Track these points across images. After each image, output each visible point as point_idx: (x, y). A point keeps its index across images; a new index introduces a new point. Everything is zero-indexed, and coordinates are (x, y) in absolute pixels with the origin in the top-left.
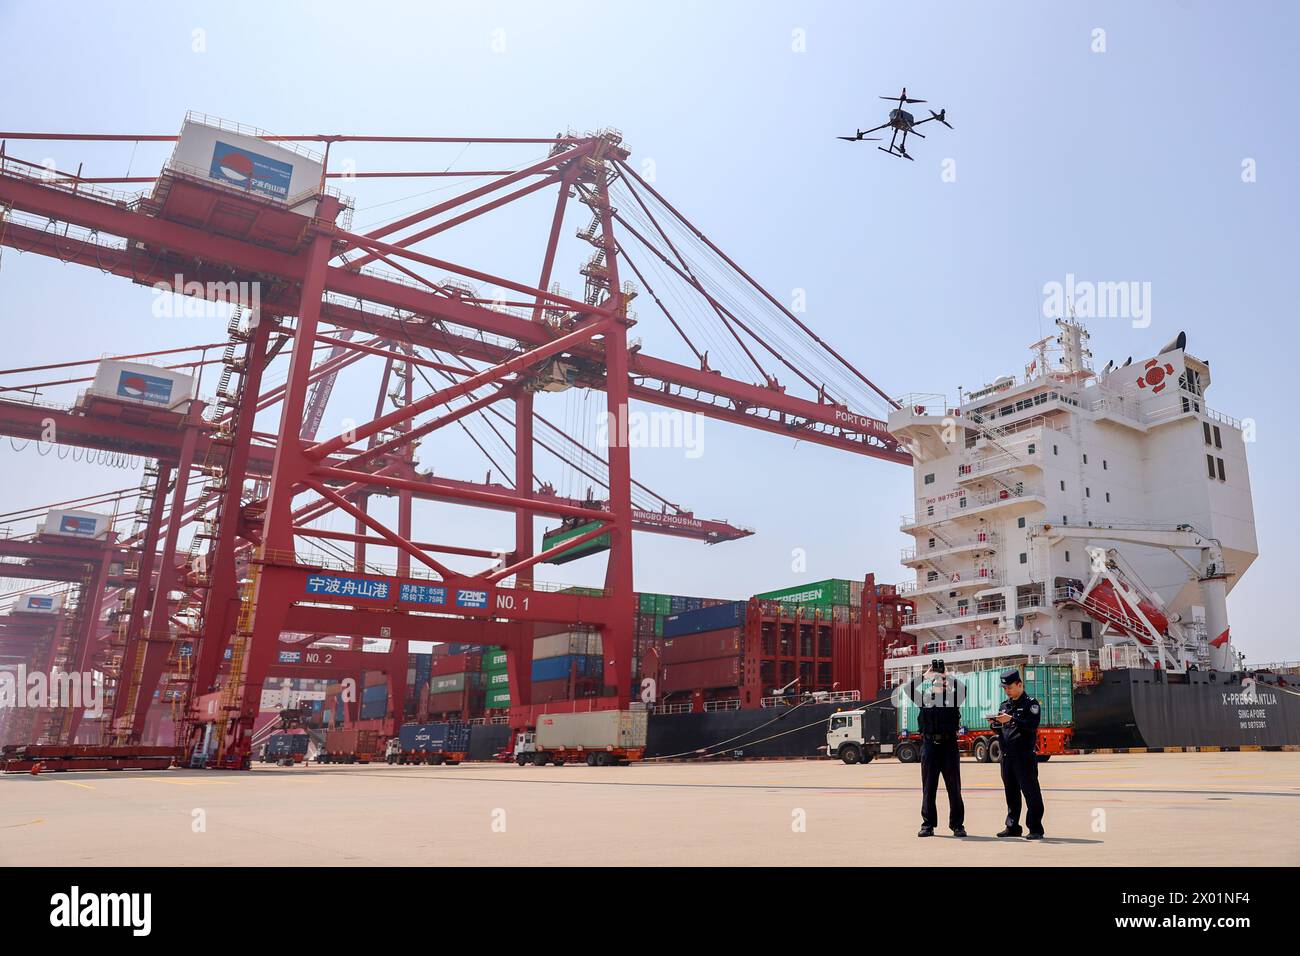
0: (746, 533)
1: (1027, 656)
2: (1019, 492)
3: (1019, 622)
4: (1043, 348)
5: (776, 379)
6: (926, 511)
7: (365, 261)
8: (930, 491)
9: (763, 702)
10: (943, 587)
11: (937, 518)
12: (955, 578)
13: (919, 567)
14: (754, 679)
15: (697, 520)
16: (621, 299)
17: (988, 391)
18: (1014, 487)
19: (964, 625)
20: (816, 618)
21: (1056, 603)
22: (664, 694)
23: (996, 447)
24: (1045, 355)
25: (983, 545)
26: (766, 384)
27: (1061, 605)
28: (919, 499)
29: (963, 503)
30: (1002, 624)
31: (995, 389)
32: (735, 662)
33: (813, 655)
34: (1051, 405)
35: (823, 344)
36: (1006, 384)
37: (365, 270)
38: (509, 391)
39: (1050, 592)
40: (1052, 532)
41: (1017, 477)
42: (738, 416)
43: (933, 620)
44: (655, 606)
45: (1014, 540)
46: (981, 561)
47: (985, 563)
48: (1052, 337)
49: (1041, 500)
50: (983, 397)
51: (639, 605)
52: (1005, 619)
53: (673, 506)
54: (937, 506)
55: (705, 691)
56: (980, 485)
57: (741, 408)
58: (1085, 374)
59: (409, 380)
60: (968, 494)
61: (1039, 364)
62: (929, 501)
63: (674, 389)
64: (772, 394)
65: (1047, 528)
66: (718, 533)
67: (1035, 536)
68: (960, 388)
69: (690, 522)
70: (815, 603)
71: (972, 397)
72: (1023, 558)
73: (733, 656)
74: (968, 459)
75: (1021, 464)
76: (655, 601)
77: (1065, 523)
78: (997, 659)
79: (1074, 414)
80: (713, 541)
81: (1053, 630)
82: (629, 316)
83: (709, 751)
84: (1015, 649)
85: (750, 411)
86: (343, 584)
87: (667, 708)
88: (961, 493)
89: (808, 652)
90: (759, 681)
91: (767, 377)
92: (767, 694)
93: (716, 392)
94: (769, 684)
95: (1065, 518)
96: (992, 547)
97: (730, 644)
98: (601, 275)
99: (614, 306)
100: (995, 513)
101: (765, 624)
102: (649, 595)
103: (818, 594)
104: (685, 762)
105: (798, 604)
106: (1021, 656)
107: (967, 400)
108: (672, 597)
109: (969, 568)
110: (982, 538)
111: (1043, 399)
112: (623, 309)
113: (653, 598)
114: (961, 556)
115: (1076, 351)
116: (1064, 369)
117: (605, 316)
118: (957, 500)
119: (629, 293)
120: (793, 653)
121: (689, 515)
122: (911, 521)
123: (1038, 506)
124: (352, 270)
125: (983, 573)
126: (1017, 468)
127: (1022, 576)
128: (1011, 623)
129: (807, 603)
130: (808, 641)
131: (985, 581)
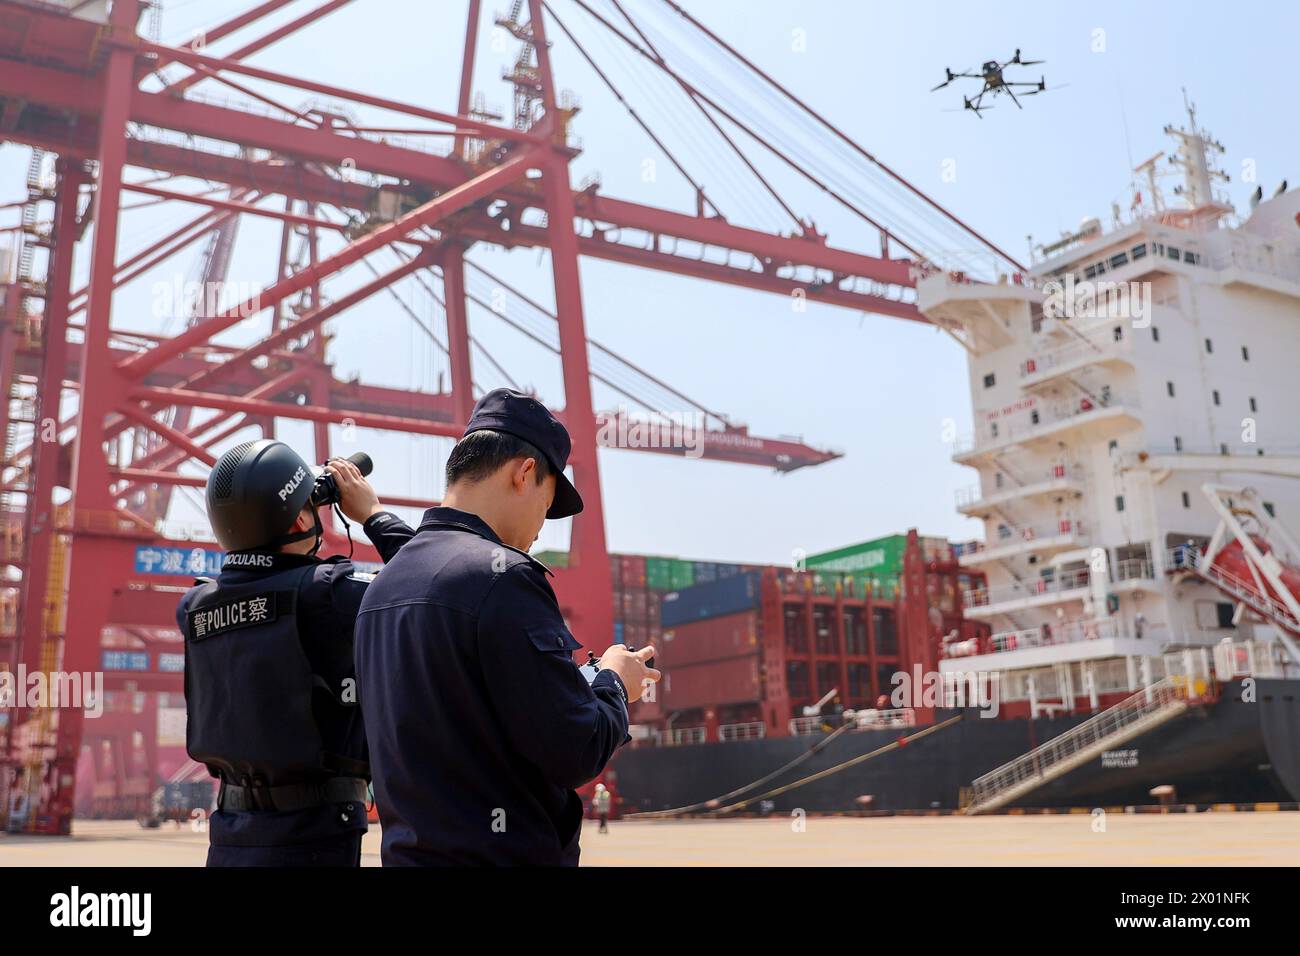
0: (831, 456)
1: (1123, 658)
2: (1106, 398)
3: (1114, 603)
4: (1152, 172)
5: (813, 224)
6: (988, 430)
7: (191, 81)
8: (994, 398)
9: (792, 727)
10: (1017, 548)
11: (1003, 441)
12: (1028, 535)
13: (986, 518)
14: (778, 691)
15: (755, 439)
16: (559, 117)
17: (1065, 243)
18: (1099, 393)
19: (1049, 608)
20: (869, 596)
21: (1170, 573)
22: (669, 714)
23: (1068, 331)
24: (1157, 181)
25: (1061, 484)
26: (800, 232)
27: (1178, 578)
28: (979, 413)
29: (1035, 418)
30: (1088, 608)
31: (1076, 238)
32: (754, 665)
33: (867, 652)
34: (1148, 264)
35: (881, 165)
36: (1092, 231)
37: (192, 94)
38: (430, 255)
39: (1160, 557)
40: (1151, 463)
41: (1100, 377)
42: (767, 281)
43: (1012, 598)
44: (670, 577)
45: (1104, 475)
46: (1065, 508)
47: (1070, 513)
48: (1162, 154)
49: (1133, 413)
50: (1061, 251)
51: (646, 575)
52: (1092, 599)
53: (716, 416)
54: (1003, 422)
55: (719, 709)
56: (1054, 389)
57: (770, 269)
58: (1214, 211)
59: (313, 240)
60: (1041, 405)
61: (1147, 197)
62: (992, 416)
63: (667, 244)
64: (809, 244)
65: (1143, 457)
66: (789, 456)
67: (1126, 470)
68: (1030, 238)
69: (744, 442)
70: (871, 573)
71: (1046, 251)
72: (1120, 504)
73: (749, 656)
74: (1036, 351)
75: (1101, 358)
76: (670, 569)
77: (1178, 448)
78: (1088, 662)
79: (1184, 276)
80: (786, 468)
81: (1167, 614)
82: (571, 142)
83: (724, 804)
84: (1106, 647)
85: (785, 272)
86: (186, 558)
87: (674, 735)
88: (1031, 403)
89: (862, 649)
90: (784, 695)
91: (801, 223)
92: (797, 712)
93: (731, 246)
94: (800, 697)
95: (1177, 440)
96: (1075, 486)
97: (745, 638)
98: (533, 81)
99: (548, 128)
100: (1078, 432)
101: (788, 606)
102: (657, 560)
103: (877, 558)
104: (693, 817)
105: (843, 574)
106: (1115, 658)
107: (1040, 258)
108: (694, 563)
109: (1049, 519)
110: (1060, 472)
111: (1139, 253)
112: (560, 131)
113: (665, 564)
114: (1037, 499)
115: (1201, 173)
116: (1183, 203)
117: (536, 144)
118: (1027, 414)
119: (569, 107)
120: (837, 651)
121: (742, 431)
122: (967, 446)
123: (1132, 424)
124: (173, 96)
125: (1065, 528)
126: (1098, 364)
127: (1118, 531)
128: (1101, 606)
129: (857, 573)
130: (860, 630)
131: (1067, 539)
